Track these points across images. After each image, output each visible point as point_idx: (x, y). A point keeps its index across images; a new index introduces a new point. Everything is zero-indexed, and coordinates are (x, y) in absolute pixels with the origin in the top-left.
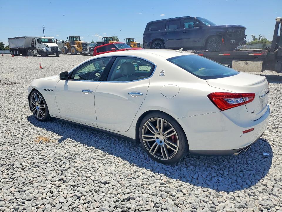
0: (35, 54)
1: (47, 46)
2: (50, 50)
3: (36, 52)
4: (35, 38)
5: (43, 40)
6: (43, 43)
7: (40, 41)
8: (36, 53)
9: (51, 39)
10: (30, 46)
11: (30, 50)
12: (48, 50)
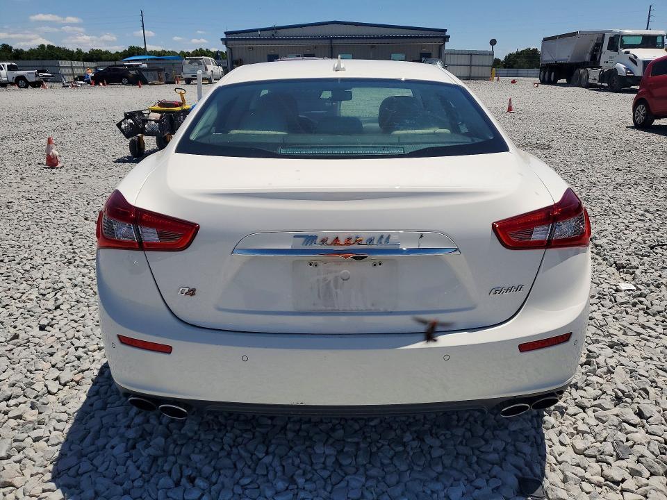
0: (590, 81)
1: (634, 60)
2: (638, 72)
3: (594, 75)
4: (604, 35)
5: (627, 41)
6: (624, 51)
7: (616, 42)
8: (595, 79)
9: (655, 37)
10: (587, 58)
11: (582, 71)
12: (631, 72)
